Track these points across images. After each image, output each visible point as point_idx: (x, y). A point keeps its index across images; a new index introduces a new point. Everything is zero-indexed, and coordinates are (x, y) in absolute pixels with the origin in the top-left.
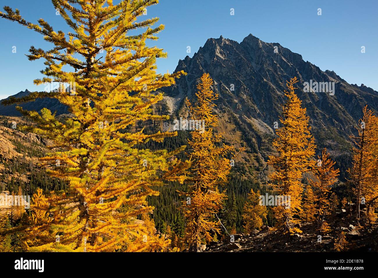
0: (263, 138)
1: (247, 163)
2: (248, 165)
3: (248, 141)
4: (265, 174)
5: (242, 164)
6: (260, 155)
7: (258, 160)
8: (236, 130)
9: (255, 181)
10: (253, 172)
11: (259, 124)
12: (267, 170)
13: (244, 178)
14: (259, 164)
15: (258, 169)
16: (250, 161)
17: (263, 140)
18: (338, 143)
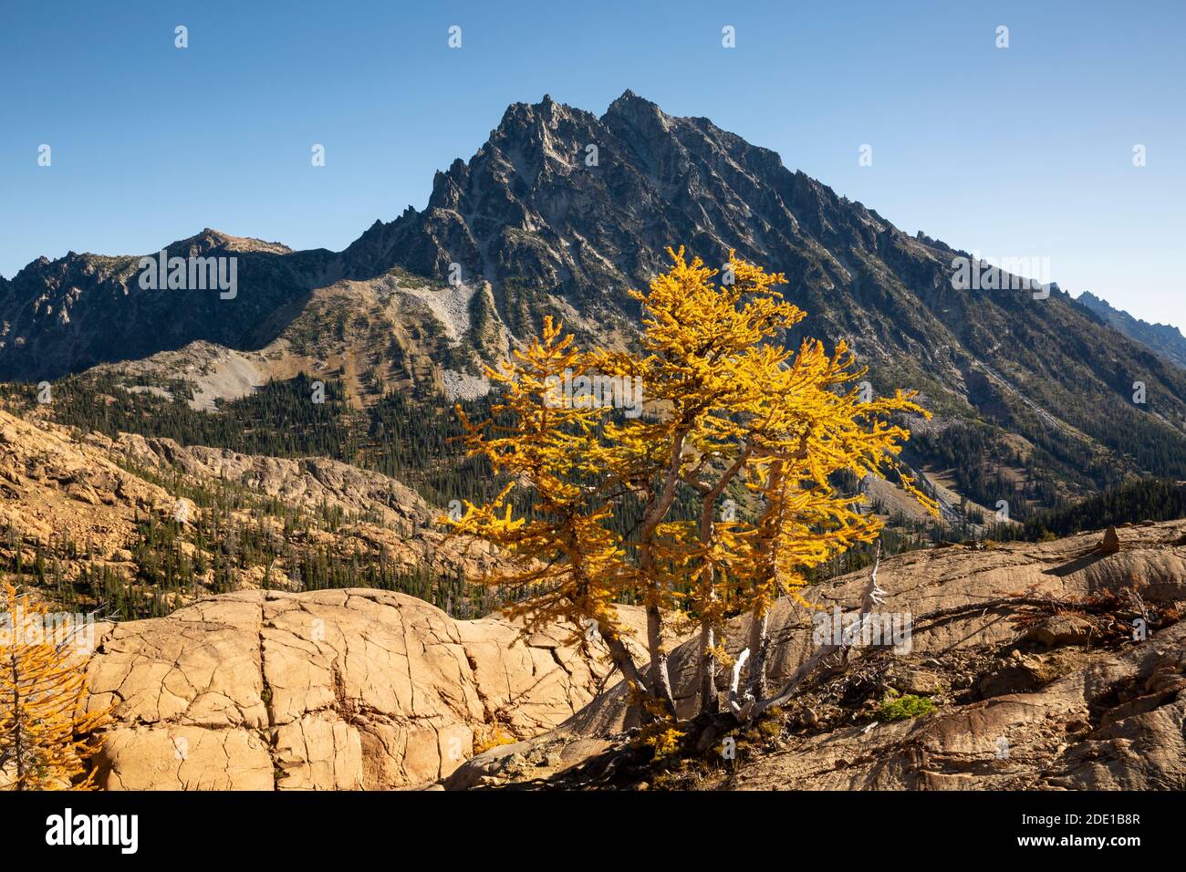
18: (928, 395)
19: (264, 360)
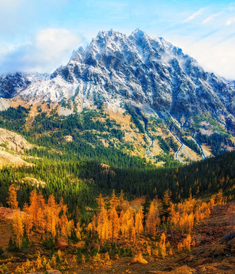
0: (149, 120)
1: (135, 141)
2: (136, 143)
3: (137, 123)
4: (150, 151)
5: (131, 142)
6: (146, 135)
7: (144, 139)
8: (125, 114)
9: (142, 157)
10: (140, 149)
11: (146, 109)
12: (152, 147)
13: (132, 155)
14: (146, 142)
15: (145, 147)
16: (138, 140)
17: (149, 122)
18: (210, 124)
19: (11, 101)
